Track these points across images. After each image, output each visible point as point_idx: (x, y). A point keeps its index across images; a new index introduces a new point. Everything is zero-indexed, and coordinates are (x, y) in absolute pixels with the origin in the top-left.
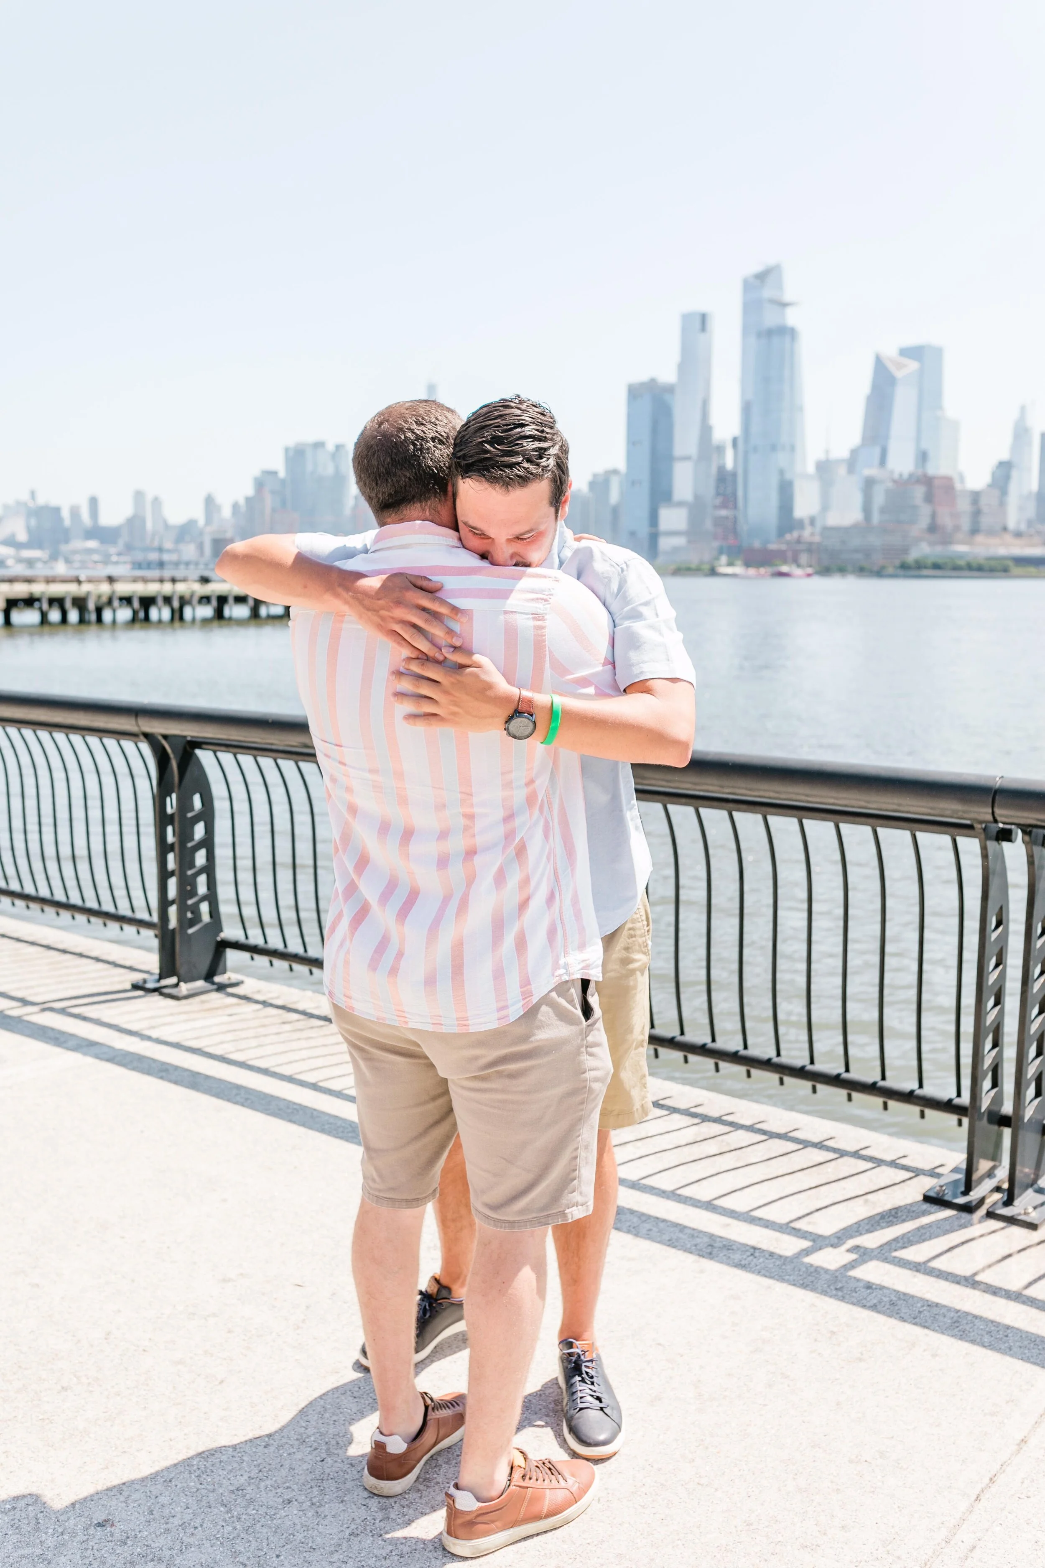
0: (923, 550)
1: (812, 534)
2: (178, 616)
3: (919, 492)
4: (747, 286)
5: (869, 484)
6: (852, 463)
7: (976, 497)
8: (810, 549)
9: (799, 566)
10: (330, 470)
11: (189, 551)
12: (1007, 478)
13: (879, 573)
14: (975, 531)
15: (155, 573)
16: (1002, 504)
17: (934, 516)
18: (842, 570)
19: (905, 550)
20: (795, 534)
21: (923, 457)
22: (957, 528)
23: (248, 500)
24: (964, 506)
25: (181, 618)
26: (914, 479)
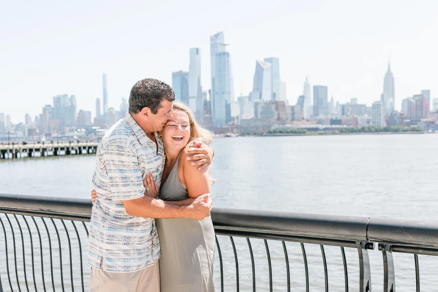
0: (276, 126)
1: (238, 122)
2: (15, 156)
3: (273, 107)
4: (212, 39)
5: (256, 104)
6: (250, 98)
7: (293, 108)
8: (237, 127)
9: (234, 133)
10: (70, 104)
11: (20, 134)
12: (303, 101)
13: (261, 135)
14: (293, 120)
15: (7, 142)
16: (302, 110)
17: (279, 115)
18: (248, 134)
19: (270, 127)
20: (232, 122)
21: (274, 95)
22: (287, 119)
23: (40, 115)
24: (289, 111)
25: (16, 157)
26: (271, 103)
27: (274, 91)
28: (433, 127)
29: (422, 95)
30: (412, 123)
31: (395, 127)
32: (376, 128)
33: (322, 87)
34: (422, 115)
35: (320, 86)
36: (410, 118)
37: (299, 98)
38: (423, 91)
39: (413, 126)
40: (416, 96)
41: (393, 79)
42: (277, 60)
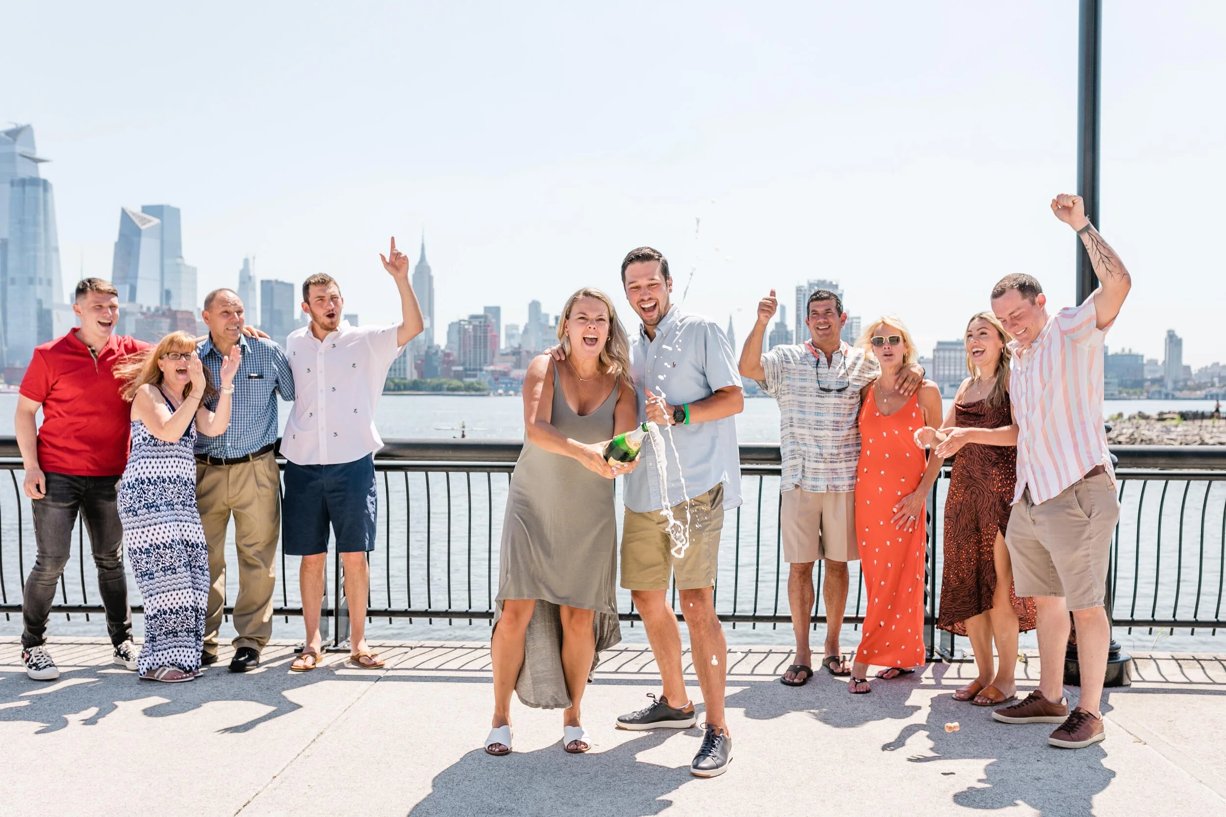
3: (165, 324)
21: (167, 295)
26: (160, 312)
27: (166, 287)
28: (506, 384)
29: (485, 317)
30: (466, 373)
31: (435, 381)
32: (397, 381)
33: (282, 283)
34: (485, 359)
35: (277, 282)
36: (463, 364)
38: (487, 309)
39: (468, 380)
40: (473, 317)
41: (431, 278)
42: (176, 212)
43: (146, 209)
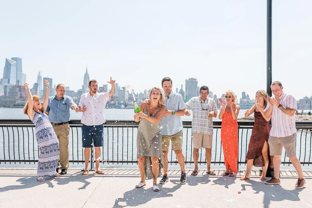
0: (19, 102)
3: (18, 89)
5: (5, 87)
12: (37, 87)
13: (9, 107)
16: (36, 92)
17: (21, 94)
19: (15, 102)
21: (18, 81)
26: (16, 86)
27: (18, 79)
29: (103, 88)
35: (48, 78)
37: (34, 84)
38: (104, 85)
40: (100, 88)
41: (89, 77)
42: (21, 59)
43: (12, 59)
